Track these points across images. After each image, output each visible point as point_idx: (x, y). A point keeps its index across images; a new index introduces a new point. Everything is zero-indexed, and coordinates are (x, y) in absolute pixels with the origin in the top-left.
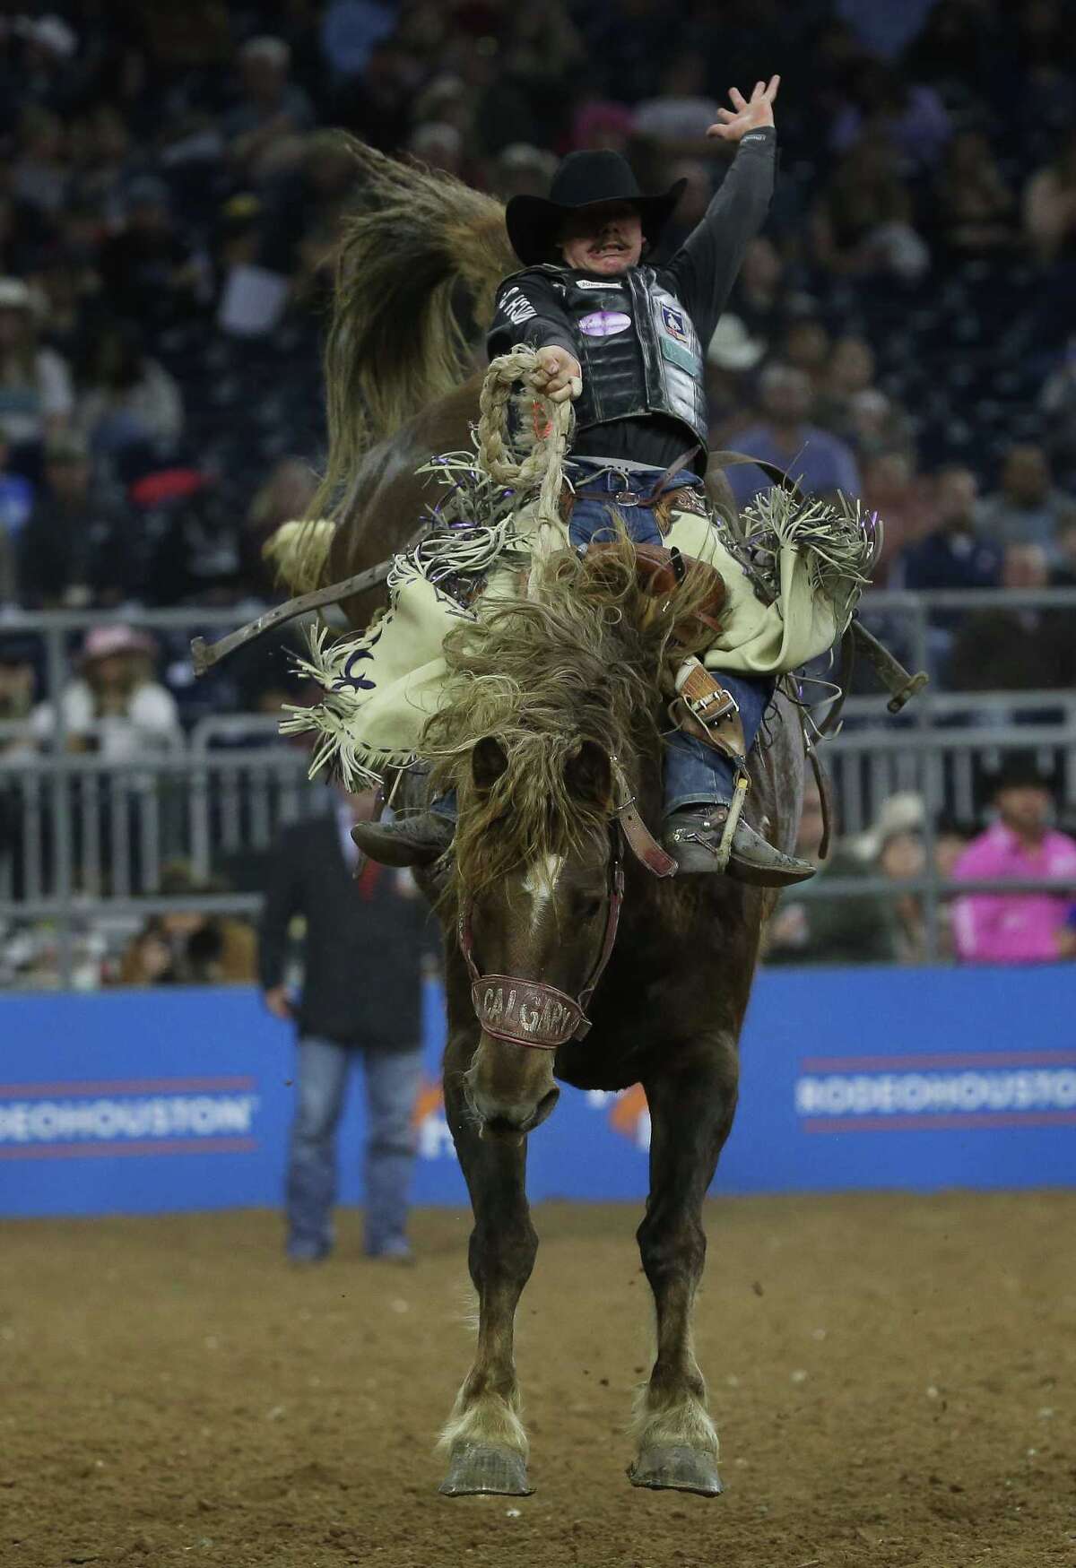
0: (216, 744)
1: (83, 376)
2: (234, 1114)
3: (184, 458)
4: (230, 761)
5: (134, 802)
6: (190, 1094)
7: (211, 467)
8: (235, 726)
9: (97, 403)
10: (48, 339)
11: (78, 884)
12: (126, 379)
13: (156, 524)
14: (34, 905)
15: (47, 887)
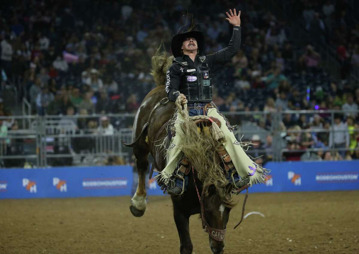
0: (122, 132)
1: (104, 82)
2: (124, 183)
3: (118, 93)
4: (124, 135)
5: (111, 140)
6: (118, 180)
7: (122, 95)
8: (125, 130)
9: (106, 86)
10: (100, 77)
11: (103, 151)
12: (110, 83)
13: (114, 102)
14: (97, 154)
15: (99, 151)
